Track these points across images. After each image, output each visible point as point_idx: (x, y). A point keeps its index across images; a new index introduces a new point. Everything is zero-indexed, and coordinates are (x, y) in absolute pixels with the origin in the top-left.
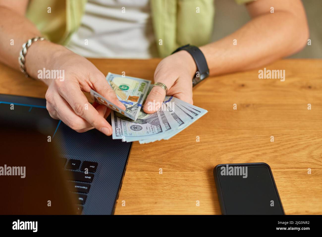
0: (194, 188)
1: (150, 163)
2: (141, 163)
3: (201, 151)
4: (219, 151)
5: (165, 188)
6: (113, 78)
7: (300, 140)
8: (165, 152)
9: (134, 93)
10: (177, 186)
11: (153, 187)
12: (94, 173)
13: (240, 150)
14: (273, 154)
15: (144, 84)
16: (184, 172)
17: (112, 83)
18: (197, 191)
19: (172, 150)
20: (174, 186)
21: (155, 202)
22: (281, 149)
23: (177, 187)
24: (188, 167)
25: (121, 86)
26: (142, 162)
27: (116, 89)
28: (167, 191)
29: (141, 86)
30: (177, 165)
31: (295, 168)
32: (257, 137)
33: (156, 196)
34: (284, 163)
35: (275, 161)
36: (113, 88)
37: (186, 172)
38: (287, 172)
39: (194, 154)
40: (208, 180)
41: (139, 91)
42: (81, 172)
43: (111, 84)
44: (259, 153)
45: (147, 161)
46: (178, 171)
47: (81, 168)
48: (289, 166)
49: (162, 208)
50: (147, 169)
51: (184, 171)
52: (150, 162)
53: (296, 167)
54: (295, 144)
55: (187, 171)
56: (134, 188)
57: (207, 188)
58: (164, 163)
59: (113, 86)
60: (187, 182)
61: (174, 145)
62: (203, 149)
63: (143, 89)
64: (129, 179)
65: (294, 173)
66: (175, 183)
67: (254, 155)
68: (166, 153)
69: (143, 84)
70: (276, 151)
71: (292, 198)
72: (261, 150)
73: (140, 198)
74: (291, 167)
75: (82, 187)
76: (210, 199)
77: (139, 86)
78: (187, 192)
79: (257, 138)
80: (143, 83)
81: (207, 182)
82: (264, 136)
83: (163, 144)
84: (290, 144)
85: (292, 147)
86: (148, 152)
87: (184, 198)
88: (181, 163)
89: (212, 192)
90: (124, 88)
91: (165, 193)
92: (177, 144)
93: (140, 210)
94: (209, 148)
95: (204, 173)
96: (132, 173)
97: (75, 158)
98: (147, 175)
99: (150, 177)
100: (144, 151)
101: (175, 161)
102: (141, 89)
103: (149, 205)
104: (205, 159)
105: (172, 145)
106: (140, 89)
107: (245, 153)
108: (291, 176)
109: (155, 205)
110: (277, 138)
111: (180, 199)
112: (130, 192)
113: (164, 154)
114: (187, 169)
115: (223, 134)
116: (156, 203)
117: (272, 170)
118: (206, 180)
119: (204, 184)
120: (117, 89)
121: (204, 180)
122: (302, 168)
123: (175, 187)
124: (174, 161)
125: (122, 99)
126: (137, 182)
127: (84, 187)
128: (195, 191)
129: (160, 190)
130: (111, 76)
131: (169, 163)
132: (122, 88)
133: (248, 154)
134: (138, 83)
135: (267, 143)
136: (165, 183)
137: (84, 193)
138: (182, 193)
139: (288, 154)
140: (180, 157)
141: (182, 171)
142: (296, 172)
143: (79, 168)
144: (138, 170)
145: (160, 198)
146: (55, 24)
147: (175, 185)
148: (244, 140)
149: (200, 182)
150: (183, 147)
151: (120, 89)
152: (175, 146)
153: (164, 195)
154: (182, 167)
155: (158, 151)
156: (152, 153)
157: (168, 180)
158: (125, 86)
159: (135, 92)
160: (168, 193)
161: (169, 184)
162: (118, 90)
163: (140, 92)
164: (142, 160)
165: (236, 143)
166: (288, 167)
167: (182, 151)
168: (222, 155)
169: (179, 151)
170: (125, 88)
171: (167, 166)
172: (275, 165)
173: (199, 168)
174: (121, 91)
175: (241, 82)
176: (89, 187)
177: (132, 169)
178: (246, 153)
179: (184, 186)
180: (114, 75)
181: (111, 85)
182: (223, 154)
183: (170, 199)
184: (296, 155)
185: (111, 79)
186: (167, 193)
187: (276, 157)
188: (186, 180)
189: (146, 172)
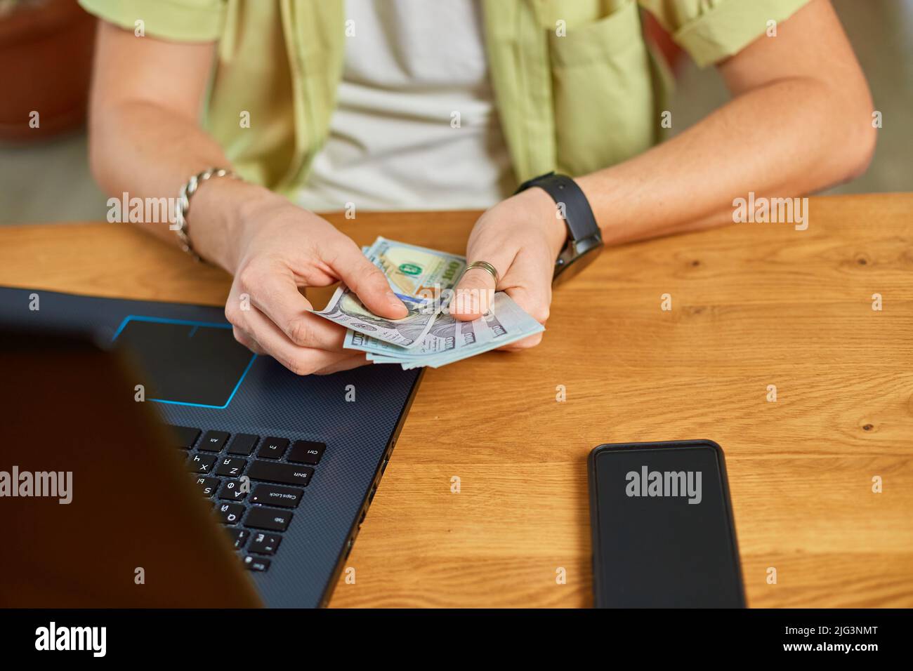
0: (540, 499)
1: (450, 444)
2: (430, 444)
3: (569, 417)
4: (612, 416)
5: (475, 498)
6: (387, 248)
7: (812, 387)
8: (486, 420)
9: (431, 281)
10: (501, 495)
11: (449, 496)
12: (315, 466)
13: (664, 413)
14: (742, 421)
15: (458, 264)
16: (523, 465)
17: (383, 258)
18: (546, 506)
19: (503, 416)
20: (495, 494)
21: (447, 529)
22: (763, 409)
23: (503, 497)
24: (534, 452)
25: (404, 266)
26: (431, 442)
27: (391, 272)
28: (477, 506)
29: (448, 268)
30: (510, 449)
31: (789, 452)
32: (708, 382)
33: (452, 515)
34: (762, 442)
35: (741, 436)
36: (384, 268)
37: (528, 465)
38: (766, 461)
39: (554, 424)
40: (575, 480)
41: (444, 277)
42: (287, 463)
43: (381, 260)
44: (708, 419)
45: (445, 439)
46: (509, 461)
47: (288, 456)
48: (773, 447)
49: (461, 542)
50: (439, 458)
51: (523, 462)
52: (448, 442)
53: (792, 450)
54: (798, 398)
55: (530, 462)
56: (405, 500)
57: (570, 498)
58: (480, 444)
59: (386, 264)
60: (525, 484)
61: (509, 403)
62: (574, 413)
63: (452, 275)
64: (397, 479)
65: (784, 464)
66: (500, 489)
67: (694, 423)
68: (488, 422)
69: (455, 265)
70: (749, 415)
71: (768, 521)
72: (713, 412)
73: (413, 520)
74: (780, 450)
75: (284, 496)
76: (573, 523)
77: (445, 267)
78: (523, 507)
79: (707, 385)
80: (455, 263)
81: (574, 485)
82: (725, 379)
83: (484, 402)
84: (786, 397)
85: (792, 403)
86: (449, 420)
87: (514, 520)
88: (519, 443)
89: (581, 509)
90: (411, 270)
91: (473, 510)
92: (517, 402)
93: (411, 545)
94: (589, 409)
95: (570, 464)
96: (404, 466)
97: (278, 434)
98: (437, 470)
99: (445, 475)
100: (440, 419)
101: (506, 441)
102: (449, 274)
103: (433, 535)
104: (577, 434)
105: (503, 404)
106: (446, 273)
107: (672, 421)
108: (775, 471)
109: (448, 536)
110: (759, 383)
111: (505, 523)
112: (395, 508)
113: (483, 423)
114: (531, 457)
115: (628, 377)
116: (449, 531)
117: (727, 458)
118: (570, 480)
119: (565, 490)
120: (393, 273)
121: (567, 480)
122: (805, 453)
123: (498, 497)
124: (502, 439)
125: (404, 292)
126: (413, 486)
127: (289, 496)
128: (541, 506)
129: (462, 503)
130: (384, 245)
131: (492, 444)
132: (405, 269)
133: (678, 423)
134: (444, 261)
135: (730, 397)
136: (476, 488)
137: (287, 507)
138: (510, 510)
139: (778, 420)
140: (520, 430)
141: (519, 462)
142: (790, 461)
143: (285, 455)
144: (419, 461)
145: (460, 520)
146: (272, 135)
147: (497, 491)
148: (677, 390)
149: (557, 485)
150: (529, 409)
151: (400, 272)
152: (513, 406)
153: (469, 514)
154: (522, 453)
155: (470, 419)
156: (457, 423)
157: (483, 481)
158: (413, 266)
159: (434, 280)
160: (480, 509)
161: (486, 491)
162: (397, 273)
163: (447, 280)
164: (432, 439)
165: (654, 398)
166: (771, 451)
167: (526, 417)
168: (617, 425)
169: (520, 418)
170: (413, 271)
171: (486, 452)
172: (741, 446)
173: (559, 454)
174: (401, 276)
175: (692, 256)
176: (301, 495)
177: (406, 459)
178: (677, 420)
179: (519, 495)
180: (390, 242)
181: (383, 263)
182: (620, 423)
183: (482, 522)
184: (798, 422)
185: (383, 250)
186: (478, 509)
187: (748, 426)
188: (525, 481)
189: (436, 465)
